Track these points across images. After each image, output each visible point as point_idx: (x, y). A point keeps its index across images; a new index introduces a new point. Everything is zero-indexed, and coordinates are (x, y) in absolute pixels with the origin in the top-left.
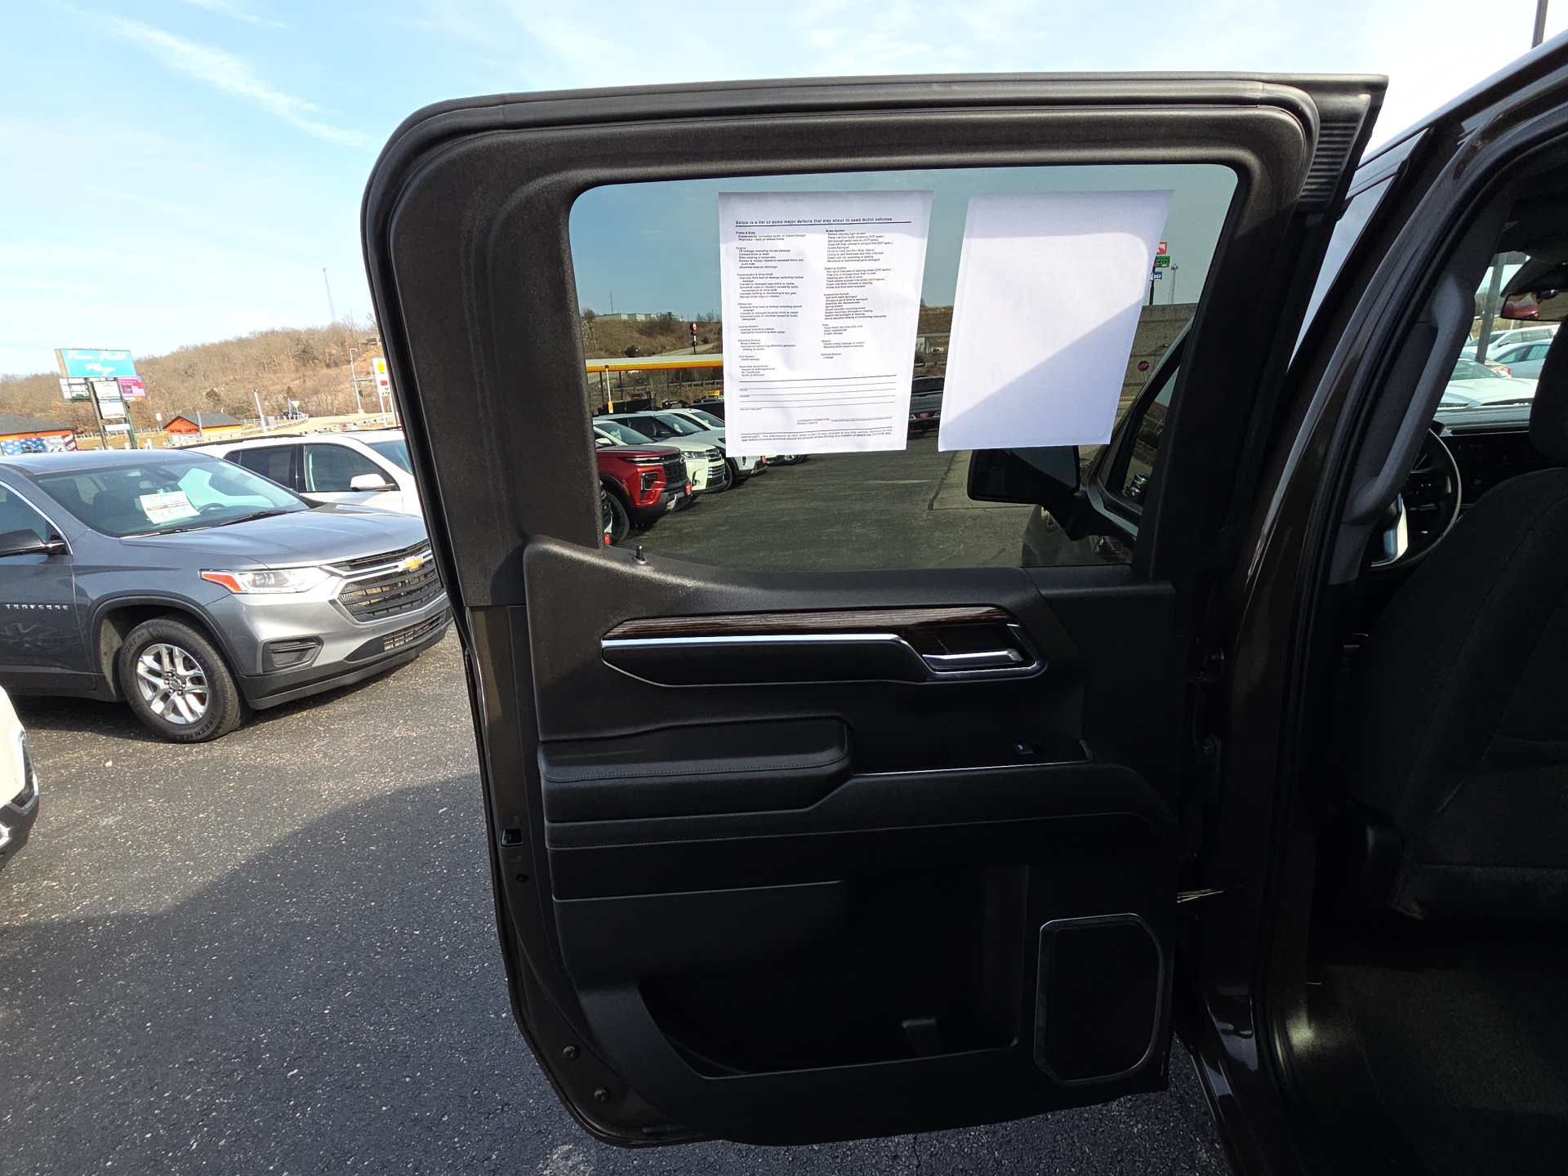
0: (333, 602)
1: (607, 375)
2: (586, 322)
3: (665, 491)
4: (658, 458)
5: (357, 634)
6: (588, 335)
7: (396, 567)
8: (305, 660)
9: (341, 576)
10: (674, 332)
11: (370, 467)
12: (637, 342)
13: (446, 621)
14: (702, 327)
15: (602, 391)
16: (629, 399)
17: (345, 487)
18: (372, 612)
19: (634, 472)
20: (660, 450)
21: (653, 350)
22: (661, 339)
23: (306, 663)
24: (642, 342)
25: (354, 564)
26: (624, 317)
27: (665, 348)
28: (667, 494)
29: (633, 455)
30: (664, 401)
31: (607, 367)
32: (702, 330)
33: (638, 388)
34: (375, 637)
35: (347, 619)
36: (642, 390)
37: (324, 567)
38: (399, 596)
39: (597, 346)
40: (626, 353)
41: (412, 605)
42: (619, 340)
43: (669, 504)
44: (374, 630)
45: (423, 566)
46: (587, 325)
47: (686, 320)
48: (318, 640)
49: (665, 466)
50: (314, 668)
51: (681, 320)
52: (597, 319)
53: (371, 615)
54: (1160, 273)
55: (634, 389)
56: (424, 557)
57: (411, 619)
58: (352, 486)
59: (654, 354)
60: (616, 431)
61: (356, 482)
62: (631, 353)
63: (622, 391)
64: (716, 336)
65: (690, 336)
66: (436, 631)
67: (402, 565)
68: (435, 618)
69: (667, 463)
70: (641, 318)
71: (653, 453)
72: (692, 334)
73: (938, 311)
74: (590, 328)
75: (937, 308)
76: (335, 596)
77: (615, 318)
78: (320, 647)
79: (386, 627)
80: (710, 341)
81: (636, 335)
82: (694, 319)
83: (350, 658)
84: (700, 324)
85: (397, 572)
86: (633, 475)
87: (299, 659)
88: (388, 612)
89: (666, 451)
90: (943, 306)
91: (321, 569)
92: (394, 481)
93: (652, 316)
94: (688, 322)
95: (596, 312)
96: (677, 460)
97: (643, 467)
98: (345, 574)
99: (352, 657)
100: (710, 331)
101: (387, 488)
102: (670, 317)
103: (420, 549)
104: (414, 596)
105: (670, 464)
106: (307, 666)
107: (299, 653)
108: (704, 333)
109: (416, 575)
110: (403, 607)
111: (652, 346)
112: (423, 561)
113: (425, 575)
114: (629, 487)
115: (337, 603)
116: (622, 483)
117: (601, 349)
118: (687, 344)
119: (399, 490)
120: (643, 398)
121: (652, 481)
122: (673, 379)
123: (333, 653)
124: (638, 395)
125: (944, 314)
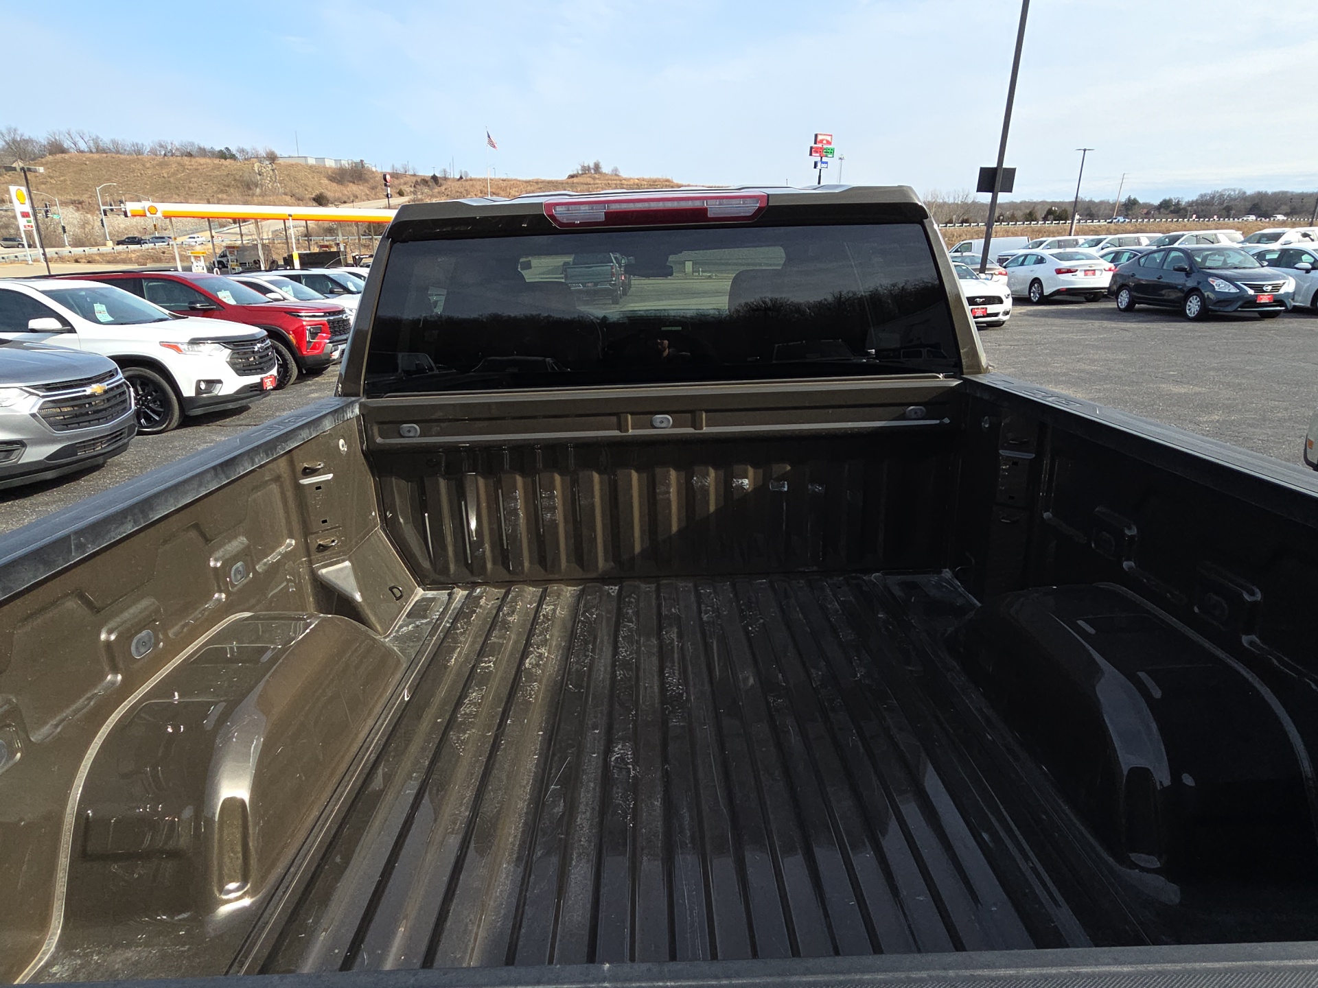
0: (33, 415)
1: (290, 223)
2: (268, 162)
3: (330, 343)
4: (323, 314)
5: (53, 441)
6: (271, 177)
7: (85, 391)
8: (11, 458)
9: (38, 395)
10: (366, 181)
11: (45, 312)
12: (326, 189)
13: (128, 437)
14: (397, 178)
15: (287, 239)
16: (316, 250)
17: (24, 328)
18: (66, 425)
19: (300, 324)
20: (325, 306)
21: (345, 199)
22: (353, 188)
23: (13, 460)
24: (331, 190)
25: (49, 388)
26: (311, 161)
27: (357, 197)
28: (331, 345)
29: (298, 311)
30: (354, 254)
31: (290, 215)
32: (396, 182)
33: (328, 238)
34: (70, 443)
35: (45, 428)
36: (332, 241)
37: (24, 388)
38: (87, 414)
39: (281, 190)
40: (314, 199)
41: (99, 421)
42: (305, 185)
43: (333, 354)
44: (68, 438)
45: (106, 392)
46: (270, 166)
47: (379, 170)
48: (21, 444)
49: (329, 321)
50: (20, 464)
51: (374, 169)
52: (281, 161)
53: (65, 427)
54: (827, 163)
55: (323, 240)
56: (108, 385)
57: (99, 432)
58: (29, 328)
59: (345, 202)
60: (287, 286)
61: (33, 324)
62: (320, 201)
63: (309, 241)
64: (412, 189)
65: (384, 187)
66: (120, 443)
67: (89, 390)
68: (118, 433)
69: (332, 318)
70: (330, 163)
71: (319, 310)
72: (386, 185)
73: (632, 182)
74: (273, 170)
75: (630, 179)
76: (35, 410)
77: (302, 161)
78: (24, 449)
79: (77, 436)
80: (405, 194)
81: (325, 181)
82: (388, 170)
83: (49, 458)
84: (395, 176)
85: (85, 395)
86: (299, 327)
87: (7, 457)
88: (79, 425)
89: (332, 308)
90: (637, 177)
91: (21, 389)
92: (70, 325)
93: (343, 162)
94: (382, 173)
95: (278, 153)
96: (341, 316)
97: (307, 321)
98: (41, 394)
99: (50, 458)
100: (405, 184)
101: (64, 330)
102: (362, 164)
103: (103, 379)
104: (100, 415)
105: (334, 319)
106: (14, 463)
107: (6, 453)
108: (400, 184)
109: (102, 398)
110: (91, 422)
111: (343, 195)
112: (107, 387)
113: (108, 400)
114: (296, 338)
115: (37, 416)
116: (289, 334)
117: (286, 194)
118: (381, 196)
119: (76, 332)
120: (332, 250)
121: (317, 334)
122: (365, 232)
123: (35, 454)
124: (327, 246)
125: (637, 185)
